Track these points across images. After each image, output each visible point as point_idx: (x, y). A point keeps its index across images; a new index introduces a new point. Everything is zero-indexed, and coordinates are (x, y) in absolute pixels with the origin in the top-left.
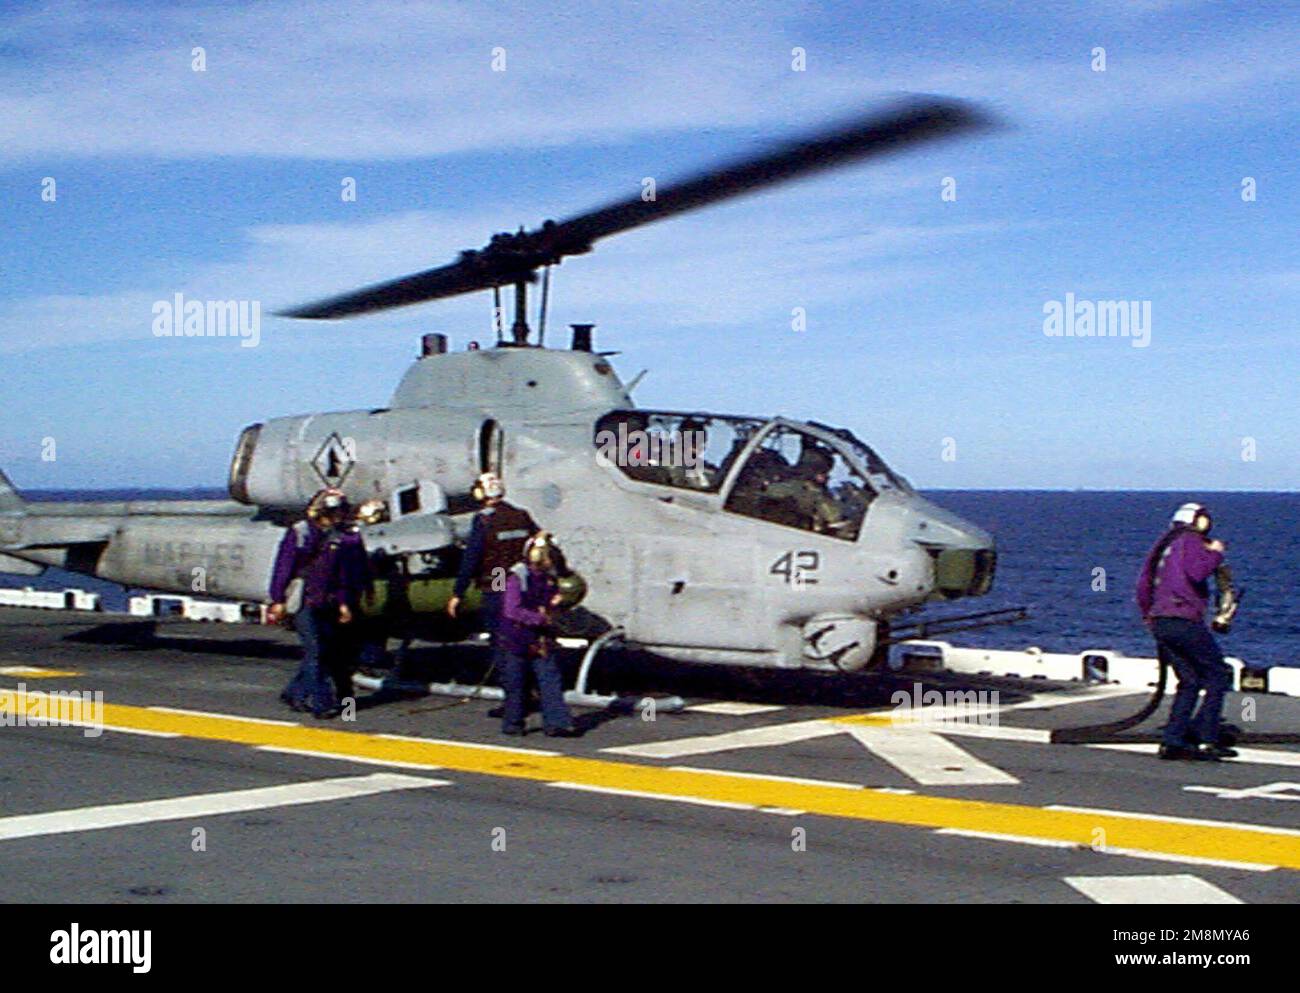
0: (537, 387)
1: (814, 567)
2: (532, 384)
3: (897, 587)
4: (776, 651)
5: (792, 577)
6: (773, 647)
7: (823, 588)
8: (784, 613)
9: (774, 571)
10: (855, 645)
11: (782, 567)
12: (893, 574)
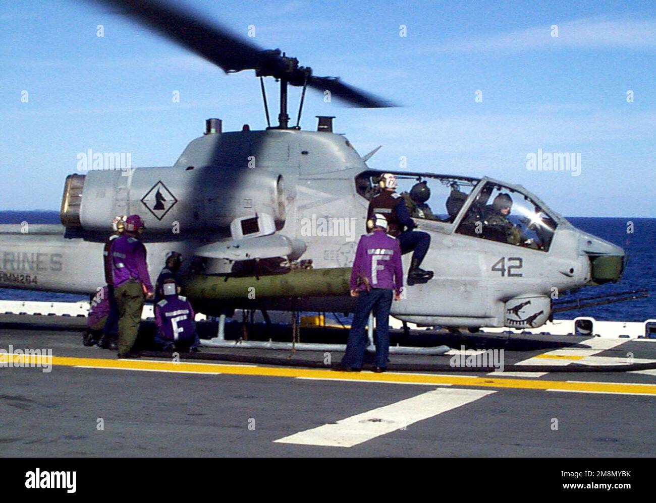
0: (309, 154)
1: (520, 266)
2: (305, 153)
3: (572, 278)
4: (494, 317)
5: (506, 273)
6: (492, 315)
7: (525, 279)
8: (499, 295)
9: (494, 269)
10: (542, 312)
11: (499, 266)
12: (572, 271)
